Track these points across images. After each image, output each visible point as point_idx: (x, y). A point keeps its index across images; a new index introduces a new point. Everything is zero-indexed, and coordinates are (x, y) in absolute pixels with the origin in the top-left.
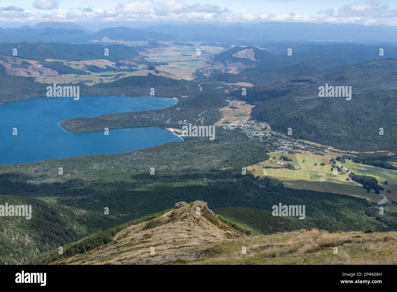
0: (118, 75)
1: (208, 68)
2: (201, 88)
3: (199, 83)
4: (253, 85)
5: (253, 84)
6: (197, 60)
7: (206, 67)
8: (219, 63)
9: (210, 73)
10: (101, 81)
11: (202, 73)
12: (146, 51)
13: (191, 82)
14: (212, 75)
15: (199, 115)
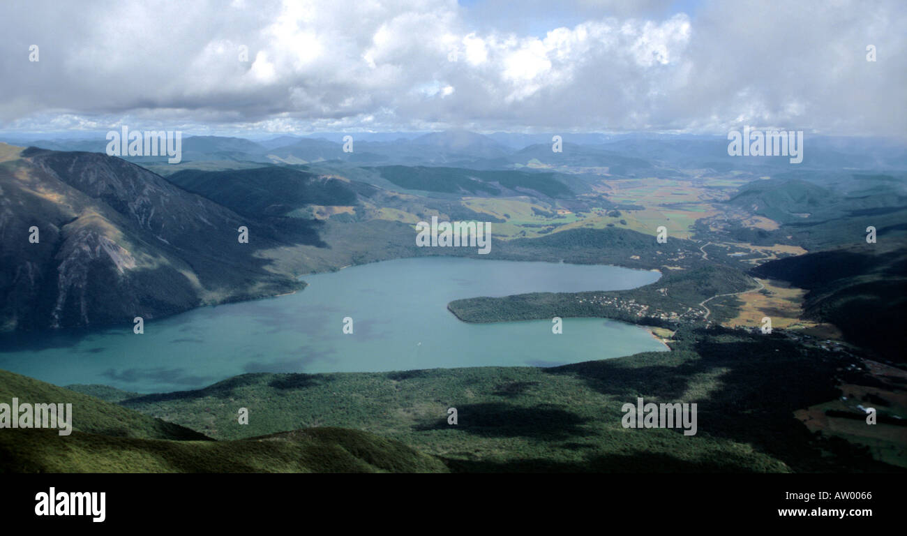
0: (552, 225)
1: (719, 218)
2: (706, 254)
3: (701, 244)
4: (806, 251)
5: (805, 249)
6: (699, 203)
7: (715, 216)
8: (740, 208)
9: (722, 227)
10: (523, 234)
11: (706, 227)
12: (604, 185)
13: (688, 242)
14: (727, 230)
15: (701, 304)
